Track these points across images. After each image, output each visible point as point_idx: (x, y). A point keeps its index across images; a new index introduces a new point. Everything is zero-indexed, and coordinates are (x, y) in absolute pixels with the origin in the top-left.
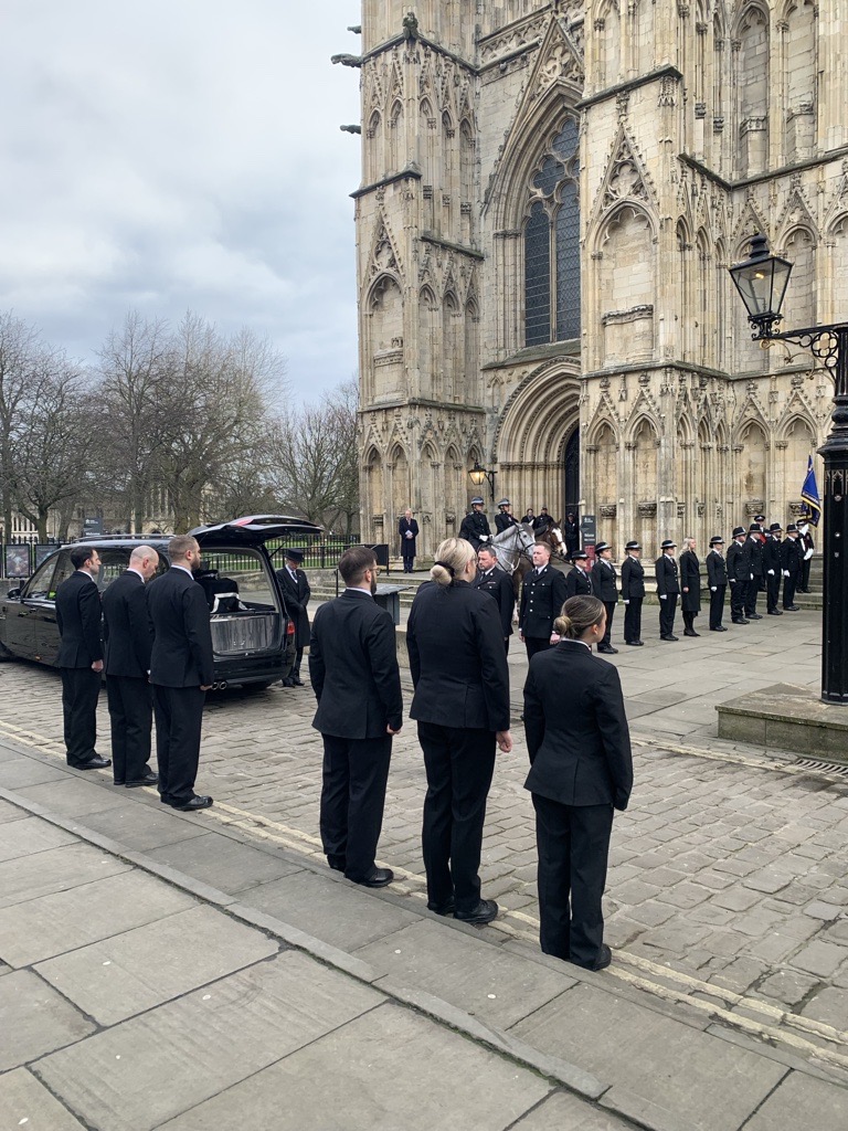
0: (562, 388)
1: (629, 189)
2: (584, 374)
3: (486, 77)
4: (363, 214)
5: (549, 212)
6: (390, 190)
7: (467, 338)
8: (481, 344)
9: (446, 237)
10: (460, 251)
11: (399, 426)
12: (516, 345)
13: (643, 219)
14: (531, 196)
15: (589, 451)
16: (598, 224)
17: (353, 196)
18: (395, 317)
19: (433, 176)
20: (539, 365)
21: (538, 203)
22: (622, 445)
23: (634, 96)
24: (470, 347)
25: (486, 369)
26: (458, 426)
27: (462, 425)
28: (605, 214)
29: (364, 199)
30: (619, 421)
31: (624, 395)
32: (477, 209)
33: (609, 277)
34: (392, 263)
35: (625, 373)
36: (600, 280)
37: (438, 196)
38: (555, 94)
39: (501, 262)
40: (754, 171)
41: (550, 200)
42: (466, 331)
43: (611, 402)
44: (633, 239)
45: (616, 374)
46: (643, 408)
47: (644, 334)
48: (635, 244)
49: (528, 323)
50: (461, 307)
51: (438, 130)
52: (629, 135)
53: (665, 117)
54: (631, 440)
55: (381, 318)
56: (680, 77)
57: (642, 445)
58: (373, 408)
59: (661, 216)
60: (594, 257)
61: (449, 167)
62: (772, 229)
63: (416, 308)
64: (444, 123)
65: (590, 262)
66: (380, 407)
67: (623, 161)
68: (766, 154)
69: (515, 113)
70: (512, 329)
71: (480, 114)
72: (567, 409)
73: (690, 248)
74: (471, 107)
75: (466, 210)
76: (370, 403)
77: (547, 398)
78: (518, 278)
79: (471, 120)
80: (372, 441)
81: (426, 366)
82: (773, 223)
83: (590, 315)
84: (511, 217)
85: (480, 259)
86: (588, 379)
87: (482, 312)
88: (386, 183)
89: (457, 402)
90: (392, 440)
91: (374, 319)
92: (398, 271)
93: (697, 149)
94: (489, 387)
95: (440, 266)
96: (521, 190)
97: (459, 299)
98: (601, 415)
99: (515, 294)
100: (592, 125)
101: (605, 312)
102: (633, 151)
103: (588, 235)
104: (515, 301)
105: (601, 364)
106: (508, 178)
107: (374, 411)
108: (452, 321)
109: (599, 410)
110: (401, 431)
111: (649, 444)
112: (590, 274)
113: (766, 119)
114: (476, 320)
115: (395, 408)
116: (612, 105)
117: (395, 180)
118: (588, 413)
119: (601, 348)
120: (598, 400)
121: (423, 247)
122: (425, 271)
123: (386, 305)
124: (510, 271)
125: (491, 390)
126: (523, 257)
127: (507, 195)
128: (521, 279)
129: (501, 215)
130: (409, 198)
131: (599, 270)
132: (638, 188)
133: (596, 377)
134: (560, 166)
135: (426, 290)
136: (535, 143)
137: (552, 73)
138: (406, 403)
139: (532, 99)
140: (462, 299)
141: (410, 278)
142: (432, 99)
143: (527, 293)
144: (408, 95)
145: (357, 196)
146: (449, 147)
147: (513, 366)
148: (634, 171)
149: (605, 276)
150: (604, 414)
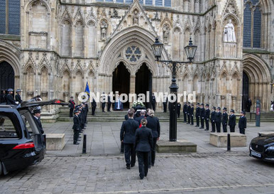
2: (22, 49)
13: (44, 6)
15: (24, 74)
16: (28, 3)
22: (37, 73)
30: (36, 66)
31: (37, 58)
35: (38, 51)
36: (28, 20)
43: (33, 59)
45: (35, 51)
46: (44, 63)
47: (44, 41)
48: (40, 12)
54: (40, 72)
57: (43, 74)
60: (27, 12)
65: (25, 13)
82: (73, 17)
83: (25, 30)
86: (24, 51)
101: (30, 31)
103: (24, 5)
105: (29, 46)
109: (28, 61)
111: (45, 74)
112: (25, 17)
118: (24, 61)
119: (29, 41)
120: (28, 58)
131: (28, 17)
133: (27, 51)
149: (30, 19)
150: (30, 62)
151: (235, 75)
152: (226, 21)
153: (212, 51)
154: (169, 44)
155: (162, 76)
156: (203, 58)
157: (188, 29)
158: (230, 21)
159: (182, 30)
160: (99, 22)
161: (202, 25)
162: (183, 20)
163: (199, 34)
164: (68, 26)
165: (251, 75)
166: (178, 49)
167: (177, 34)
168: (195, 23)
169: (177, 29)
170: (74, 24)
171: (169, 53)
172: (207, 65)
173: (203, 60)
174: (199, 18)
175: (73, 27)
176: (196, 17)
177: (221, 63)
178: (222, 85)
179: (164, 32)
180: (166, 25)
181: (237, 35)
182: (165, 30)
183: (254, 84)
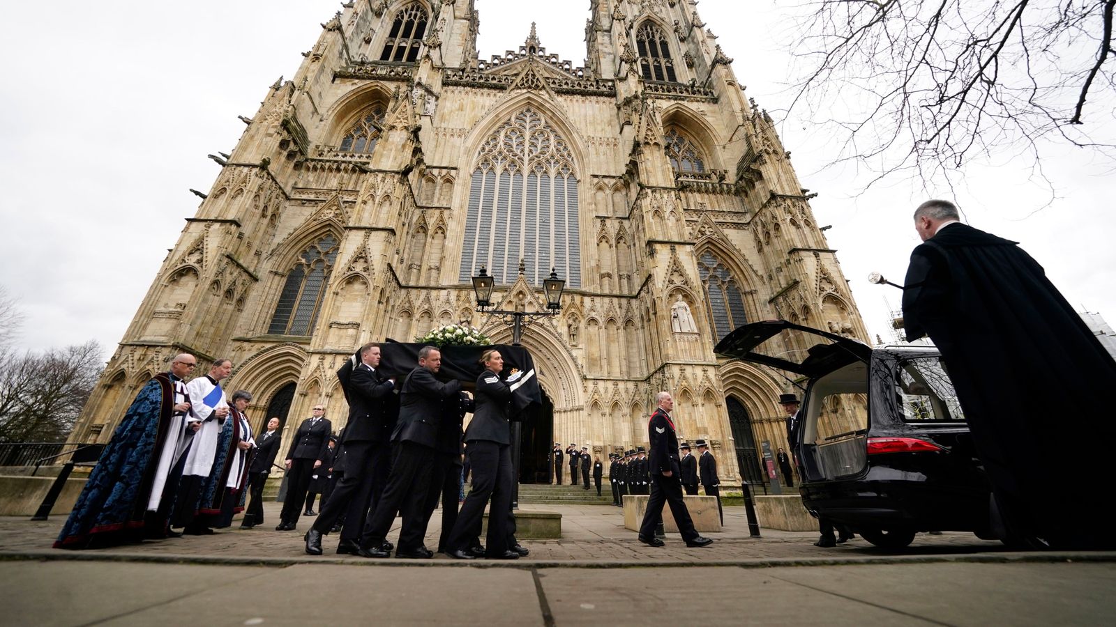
0: (284, 361)
1: (361, 268)
2: (311, 350)
3: (293, 202)
4: (189, 231)
5: (306, 271)
6: (217, 226)
7: (230, 319)
8: (238, 325)
9: (241, 261)
10: (246, 271)
11: (155, 359)
12: (262, 331)
13: (365, 283)
14: (298, 260)
15: (301, 395)
16: (341, 279)
17: (187, 219)
18: (185, 291)
19: (247, 229)
20: (274, 344)
21: (302, 265)
22: (324, 394)
23: (373, 233)
24: (230, 325)
25: (235, 340)
26: (202, 370)
27: (205, 369)
28: (346, 275)
29: (194, 225)
30: (326, 379)
31: (332, 365)
32: (264, 255)
33: (339, 305)
34: (200, 261)
35: (336, 354)
36: (334, 304)
37: (246, 240)
38: (327, 223)
39: (269, 285)
40: (412, 284)
41: (309, 266)
42: (231, 315)
43: (323, 368)
44: (357, 291)
45: (331, 353)
47: (352, 336)
48: (357, 293)
49: (273, 321)
50: (235, 300)
51: (259, 212)
52: (367, 247)
53: (386, 245)
54: (330, 392)
55: (173, 290)
56: (395, 234)
57: (335, 396)
58: (137, 343)
59: (375, 284)
60: (334, 293)
61: (257, 229)
62: (416, 308)
63: (205, 290)
64: (263, 210)
65: (332, 294)
66: (145, 344)
67: (362, 256)
68: (418, 279)
69: (304, 222)
70: (261, 322)
71: (283, 216)
72: (282, 374)
73: (382, 303)
74: (280, 210)
75: (258, 254)
76: (135, 339)
77: (272, 365)
78: (276, 297)
79: (277, 216)
80: (124, 366)
81: (196, 326)
82: (417, 306)
83: (324, 320)
84: (283, 266)
85: (256, 280)
86: (313, 353)
87: (245, 308)
88: (216, 221)
89: (208, 354)
90: (144, 367)
91: (167, 289)
92: (202, 267)
93: (394, 265)
94: (234, 351)
95: (231, 274)
96: (293, 256)
97: (235, 295)
98: (315, 375)
99: (271, 304)
100: (350, 237)
101: (331, 321)
102: (368, 254)
103: (334, 282)
104: (270, 308)
105: (323, 347)
106: (289, 248)
107: (137, 345)
108: (225, 306)
109: (315, 371)
110: (156, 363)
112: (330, 300)
113: (420, 266)
114: (240, 310)
115: (158, 346)
116: (363, 233)
117: (223, 222)
118: (307, 372)
119: (325, 338)
120: (316, 365)
121: (226, 260)
122: (221, 273)
123: (181, 283)
124: (272, 292)
125: (234, 353)
126: (283, 287)
127: (285, 256)
128: (277, 298)
129: (277, 263)
130: (228, 233)
131: (335, 300)
132: (366, 269)
133: (319, 353)
134: (319, 252)
135: (216, 283)
136: (309, 238)
137: (329, 214)
138: (171, 344)
139: (314, 220)
140: (237, 296)
141: (209, 271)
142: (262, 197)
143: (278, 306)
144: (250, 188)
145: (190, 220)
146: (261, 221)
147: (256, 342)
148: (366, 262)
149: (337, 304)
150: (317, 374)
151: (708, 394)
152: (673, 299)
153: (657, 352)
154: (580, 346)
155: (569, 407)
156: (645, 370)
157: (611, 321)
158: (680, 297)
159: (601, 321)
160: (458, 312)
161: (637, 313)
162: (602, 306)
163: (633, 329)
164: (407, 320)
165: (749, 404)
166: (597, 355)
167: (593, 329)
168: (624, 311)
169: (593, 321)
170: (417, 316)
171: (580, 362)
172: (653, 381)
173: (646, 375)
174: (629, 302)
175: (414, 322)
176: (624, 301)
177: (676, 371)
178: (687, 416)
179: (569, 326)
180: (573, 314)
181: (697, 321)
182: (570, 322)
183: (761, 422)
